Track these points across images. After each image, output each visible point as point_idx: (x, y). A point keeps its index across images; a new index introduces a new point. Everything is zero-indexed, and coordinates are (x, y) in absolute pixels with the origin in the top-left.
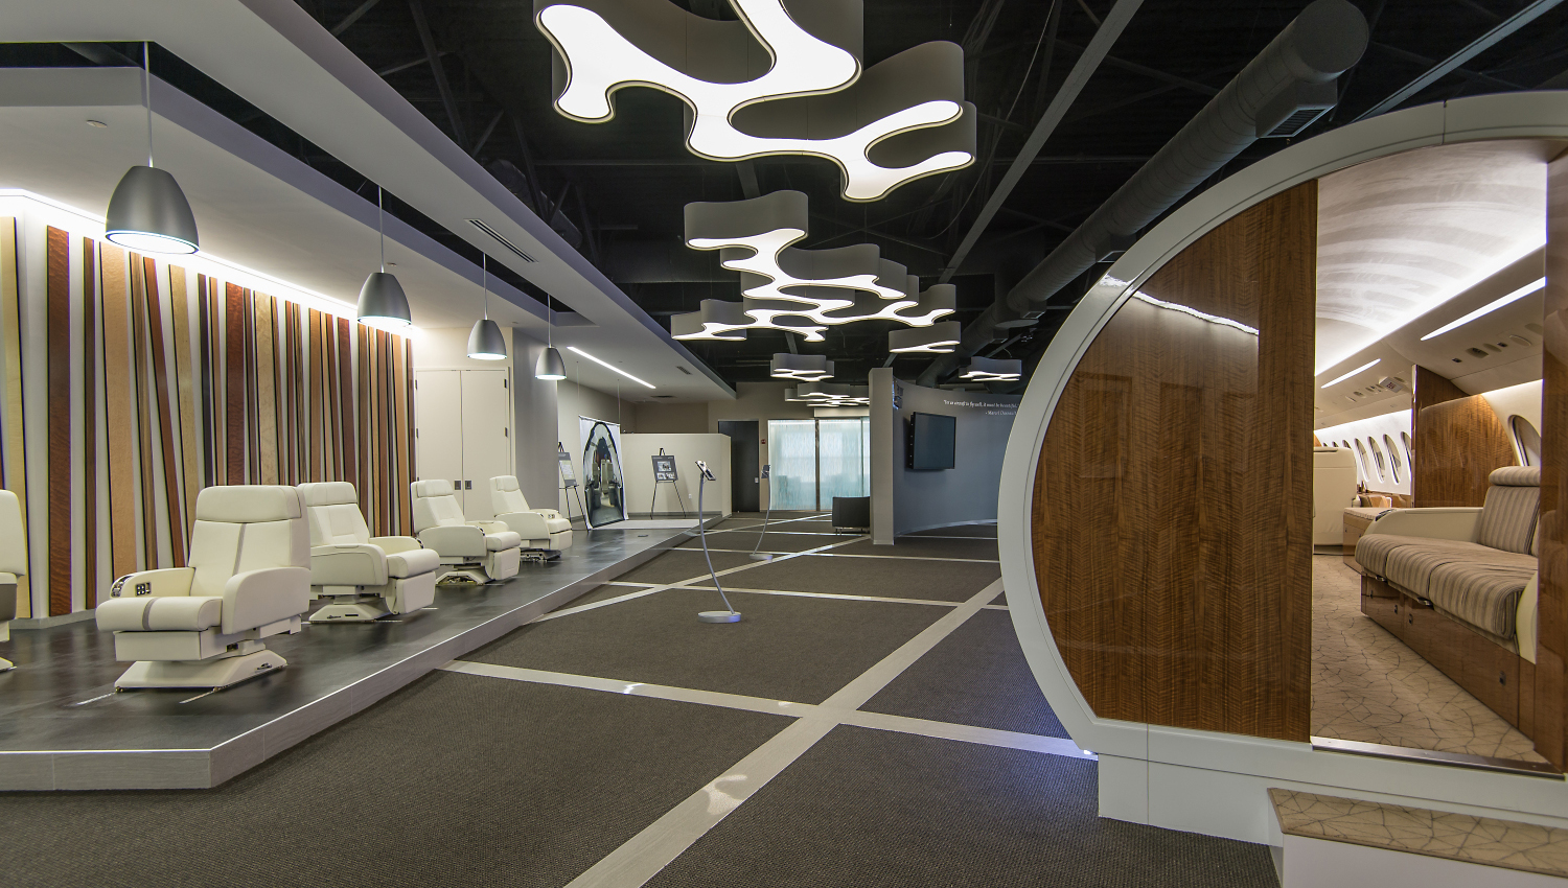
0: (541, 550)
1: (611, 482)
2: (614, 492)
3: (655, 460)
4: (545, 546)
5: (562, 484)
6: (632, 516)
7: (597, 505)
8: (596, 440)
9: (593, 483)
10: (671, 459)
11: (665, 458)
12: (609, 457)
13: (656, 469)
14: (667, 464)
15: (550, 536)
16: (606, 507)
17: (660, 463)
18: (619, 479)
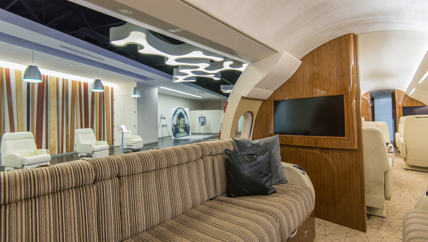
0: (130, 149)
1: (184, 125)
2: (186, 127)
3: (200, 118)
4: (131, 148)
5: (161, 126)
6: (193, 134)
7: (178, 131)
8: (178, 113)
9: (176, 125)
10: (205, 118)
11: (203, 117)
12: (184, 117)
13: (200, 121)
14: (203, 119)
15: (132, 145)
16: (181, 132)
17: (201, 119)
18: (188, 124)
